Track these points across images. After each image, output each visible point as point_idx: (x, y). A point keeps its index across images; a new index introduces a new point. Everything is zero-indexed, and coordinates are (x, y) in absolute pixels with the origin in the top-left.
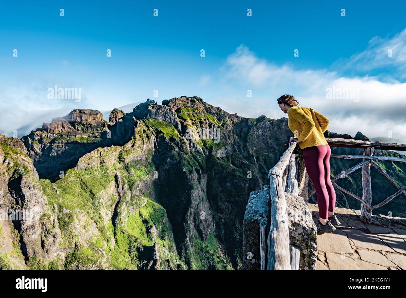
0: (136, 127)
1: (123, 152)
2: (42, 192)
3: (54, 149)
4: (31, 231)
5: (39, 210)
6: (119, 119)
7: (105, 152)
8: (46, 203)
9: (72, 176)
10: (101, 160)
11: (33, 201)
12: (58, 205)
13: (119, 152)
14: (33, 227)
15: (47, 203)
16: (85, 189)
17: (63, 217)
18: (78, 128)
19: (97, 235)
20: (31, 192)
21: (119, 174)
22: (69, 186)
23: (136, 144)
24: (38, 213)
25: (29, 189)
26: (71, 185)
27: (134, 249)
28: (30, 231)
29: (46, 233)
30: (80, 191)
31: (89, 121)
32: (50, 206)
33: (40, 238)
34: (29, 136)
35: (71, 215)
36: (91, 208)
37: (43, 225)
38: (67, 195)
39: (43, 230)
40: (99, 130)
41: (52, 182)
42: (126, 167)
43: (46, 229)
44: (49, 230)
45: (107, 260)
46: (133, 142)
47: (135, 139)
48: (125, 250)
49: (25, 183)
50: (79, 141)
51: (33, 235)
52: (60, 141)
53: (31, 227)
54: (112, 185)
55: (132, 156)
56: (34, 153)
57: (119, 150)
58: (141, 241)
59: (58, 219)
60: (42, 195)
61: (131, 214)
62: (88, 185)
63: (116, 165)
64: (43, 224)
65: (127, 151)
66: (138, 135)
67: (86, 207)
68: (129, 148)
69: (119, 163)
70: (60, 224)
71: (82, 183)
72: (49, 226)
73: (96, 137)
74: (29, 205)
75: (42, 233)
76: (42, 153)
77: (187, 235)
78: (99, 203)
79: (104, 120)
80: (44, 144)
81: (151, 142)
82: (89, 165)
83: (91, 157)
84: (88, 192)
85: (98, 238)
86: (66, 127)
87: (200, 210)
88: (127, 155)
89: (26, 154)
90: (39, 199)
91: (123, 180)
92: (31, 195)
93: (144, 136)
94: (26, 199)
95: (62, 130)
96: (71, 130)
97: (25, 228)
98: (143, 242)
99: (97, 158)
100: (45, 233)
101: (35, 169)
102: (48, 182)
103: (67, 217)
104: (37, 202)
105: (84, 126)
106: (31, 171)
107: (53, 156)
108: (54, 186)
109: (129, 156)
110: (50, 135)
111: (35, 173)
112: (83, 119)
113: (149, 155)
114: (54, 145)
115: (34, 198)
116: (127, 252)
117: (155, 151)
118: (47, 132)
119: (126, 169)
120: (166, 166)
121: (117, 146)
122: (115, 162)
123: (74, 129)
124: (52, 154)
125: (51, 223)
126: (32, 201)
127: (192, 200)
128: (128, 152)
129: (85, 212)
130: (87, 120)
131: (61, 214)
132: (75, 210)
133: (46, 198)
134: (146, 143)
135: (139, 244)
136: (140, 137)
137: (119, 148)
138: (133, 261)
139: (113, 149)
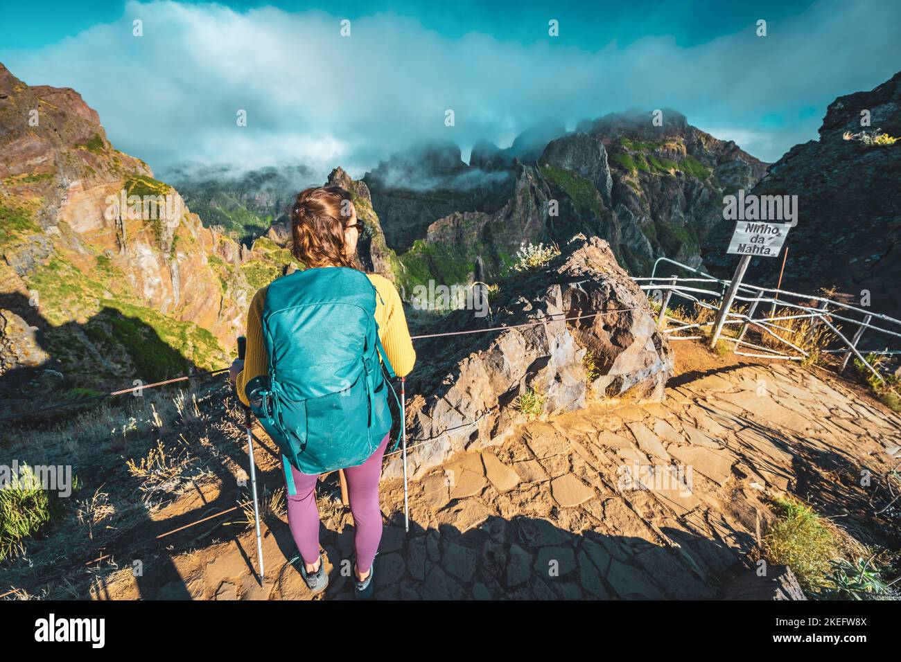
0: (519, 178)
1: (492, 225)
7: (464, 221)
9: (420, 252)
10: (458, 233)
12: (405, 288)
13: (485, 223)
16: (435, 274)
20: (380, 263)
21: (481, 264)
23: (514, 214)
25: (378, 257)
26: (418, 264)
41: (397, 256)
42: (493, 253)
46: (510, 210)
47: (514, 203)
49: (374, 248)
54: (469, 279)
55: (506, 235)
62: (440, 271)
63: (478, 246)
65: (497, 225)
66: (520, 197)
68: (502, 221)
69: (482, 244)
71: (431, 264)
81: (542, 213)
82: (441, 238)
83: (445, 226)
88: (498, 232)
89: (372, 208)
92: (380, 266)
93: (531, 201)
99: (453, 228)
101: (382, 232)
102: (394, 254)
106: (379, 233)
108: (400, 261)
109: (500, 234)
111: (383, 238)
117: (546, 233)
121: (483, 213)
122: (477, 240)
128: (499, 227)
134: (533, 214)
137: (486, 219)
139: (477, 216)
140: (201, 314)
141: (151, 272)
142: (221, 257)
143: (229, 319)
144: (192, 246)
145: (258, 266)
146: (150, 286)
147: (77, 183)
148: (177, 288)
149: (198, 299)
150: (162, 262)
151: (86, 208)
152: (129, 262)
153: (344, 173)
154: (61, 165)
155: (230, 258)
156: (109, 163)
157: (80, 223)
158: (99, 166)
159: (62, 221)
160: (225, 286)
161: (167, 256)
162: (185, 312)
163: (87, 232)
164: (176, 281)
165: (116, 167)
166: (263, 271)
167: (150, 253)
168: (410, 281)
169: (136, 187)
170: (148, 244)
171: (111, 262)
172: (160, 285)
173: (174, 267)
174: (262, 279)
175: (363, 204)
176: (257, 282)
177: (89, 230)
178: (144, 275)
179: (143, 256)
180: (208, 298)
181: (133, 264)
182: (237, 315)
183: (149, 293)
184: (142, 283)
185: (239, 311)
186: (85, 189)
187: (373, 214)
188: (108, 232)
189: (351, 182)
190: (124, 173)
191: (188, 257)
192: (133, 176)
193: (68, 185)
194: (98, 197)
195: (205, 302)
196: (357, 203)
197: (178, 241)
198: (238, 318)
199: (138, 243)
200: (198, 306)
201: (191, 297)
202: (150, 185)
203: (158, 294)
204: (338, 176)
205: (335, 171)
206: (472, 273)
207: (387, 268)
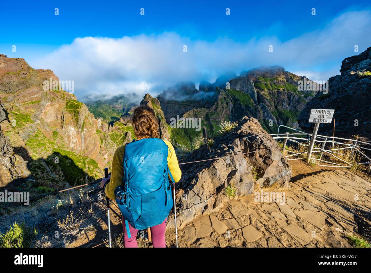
0: (219, 95)
1: (209, 113)
7: (198, 112)
12: (175, 140)
13: (206, 113)
16: (187, 134)
20: (164, 130)
21: (205, 129)
23: (218, 108)
25: (163, 128)
26: (180, 130)
30: (184, 135)
35: (181, 148)
42: (210, 124)
46: (216, 107)
47: (218, 104)
49: (162, 124)
50: (181, 103)
54: (201, 135)
55: (215, 117)
57: (207, 112)
62: (188, 132)
63: (204, 122)
67: (188, 145)
68: (213, 111)
69: (206, 121)
73: (191, 101)
74: (163, 137)
78: (194, 144)
81: (229, 107)
83: (190, 114)
84: (188, 136)
88: (212, 116)
89: (161, 108)
90: (167, 134)
91: (208, 133)
93: (225, 103)
94: (162, 133)
99: (193, 115)
101: (165, 118)
104: (166, 136)
106: (163, 118)
108: (172, 129)
111: (165, 120)
113: (227, 118)
115: (165, 133)
117: (232, 116)
119: (210, 126)
121: (205, 109)
122: (203, 119)
126: (164, 135)
128: (212, 114)
129: (187, 148)
131: (176, 145)
133: (169, 135)
134: (225, 108)
136: (221, 103)
137: (207, 111)
139: (203, 110)
140: (92, 153)
141: (73, 137)
142: (101, 130)
143: (103, 155)
144: (90, 126)
145: (115, 133)
146: (73, 143)
147: (49, 104)
148: (83, 143)
149: (91, 147)
150: (78, 133)
151: (51, 113)
152: (65, 133)
153: (150, 95)
154: (43, 97)
155: (104, 130)
156: (61, 96)
157: (48, 119)
158: (57, 97)
159: (42, 118)
160: (102, 142)
161: (80, 130)
162: (86, 152)
163: (50, 122)
164: (83, 140)
165: (63, 97)
166: (117, 135)
167: (74, 129)
168: (176, 137)
169: (70, 104)
170: (73, 126)
171: (58, 133)
172: (76, 142)
173: (82, 135)
174: (117, 138)
175: (157, 107)
176: (115, 140)
177: (51, 121)
178: (71, 138)
179: (71, 131)
180: (95, 147)
181: (67, 134)
182: (106, 153)
183: (72, 145)
184: (70, 141)
185: (107, 151)
186: (51, 106)
187: (161, 111)
188: (58, 122)
189: (152, 98)
190: (66, 99)
191: (88, 130)
192: (70, 100)
193: (45, 104)
194: (56, 108)
195: (94, 148)
196: (155, 107)
197: (85, 124)
198: (107, 154)
199: (69, 125)
200: (91, 150)
201: (88, 147)
202: (75, 103)
203: (76, 145)
204: (147, 97)
205: (146, 95)
206: (202, 133)
207: (167, 132)
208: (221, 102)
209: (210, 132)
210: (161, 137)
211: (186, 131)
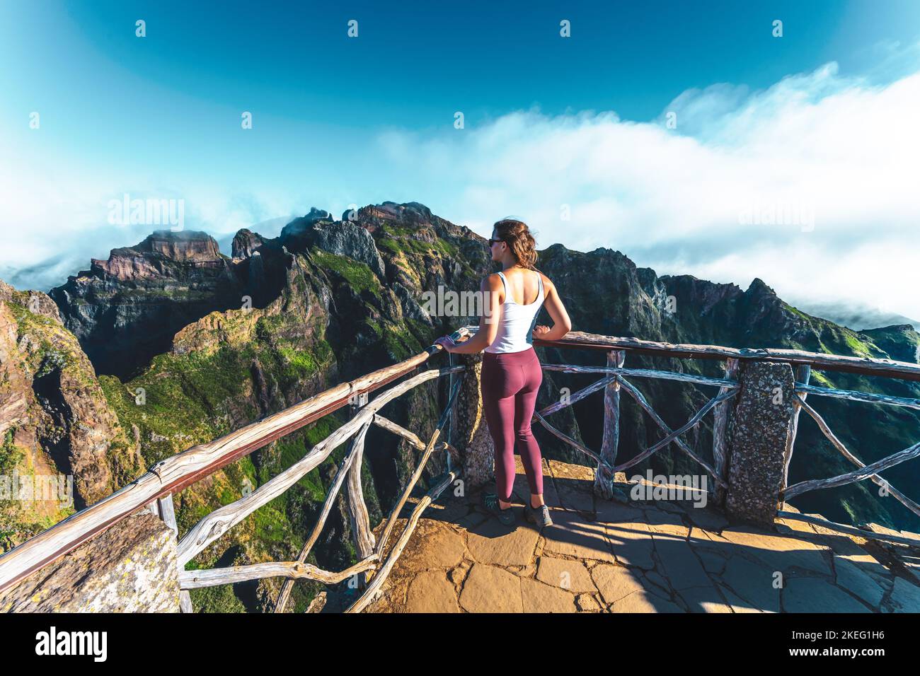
0: (290, 268)
1: (265, 321)
2: (105, 400)
3: (121, 316)
4: (92, 476)
5: (103, 435)
6: (252, 251)
7: (227, 321)
8: (114, 422)
9: (164, 370)
10: (220, 337)
11: (89, 419)
12: (140, 427)
14: (94, 468)
15: (118, 423)
16: (192, 394)
17: (153, 448)
18: (167, 270)
19: (223, 482)
20: (83, 401)
21: (259, 366)
22: (158, 389)
23: (291, 304)
24: (102, 442)
25: (78, 394)
26: (163, 387)
27: (298, 508)
28: (89, 475)
29: (122, 478)
30: (183, 400)
31: (189, 255)
32: (124, 428)
33: (111, 488)
34: (65, 287)
35: (169, 446)
36: (208, 432)
37: (114, 465)
38: (156, 407)
39: (116, 474)
40: (212, 275)
41: (123, 382)
42: (273, 351)
43: (121, 472)
44: (126, 474)
45: (245, 528)
46: (286, 301)
47: (289, 293)
48: (280, 511)
49: (68, 382)
50: (171, 298)
51: (97, 484)
52: (132, 299)
53: (91, 467)
54: (246, 388)
55: (285, 328)
56: (80, 323)
57: (257, 317)
58: (311, 493)
59: (143, 453)
60: (105, 407)
61: (288, 442)
63: (252, 347)
64: (114, 463)
65: (273, 319)
66: (295, 286)
67: (197, 429)
68: (278, 313)
69: (257, 344)
70: (147, 462)
71: (185, 382)
72: (127, 466)
73: (206, 289)
74: (82, 427)
75: (114, 479)
76: (96, 322)
77: (400, 482)
79: (220, 254)
80: (99, 305)
81: (323, 299)
82: (195, 346)
83: (200, 331)
84: (198, 401)
85: (225, 489)
86: (141, 268)
87: (426, 435)
88: (275, 327)
89: (63, 325)
90: (100, 415)
91: (269, 377)
92: (84, 406)
93: (308, 289)
94: (75, 415)
95: (133, 274)
96: (154, 275)
97: (79, 470)
98: (315, 496)
99: (212, 332)
100: (119, 479)
101: (86, 356)
102: (115, 381)
103: (159, 449)
104: (97, 420)
105: (180, 267)
106: (77, 359)
107: (120, 328)
108: (128, 390)
109: (277, 328)
110: (109, 285)
111: (86, 364)
112: (176, 251)
113: (320, 326)
114: (120, 306)
115: (91, 413)
116: (284, 513)
117: (331, 319)
118: (102, 278)
119: (274, 356)
120: (356, 348)
122: (250, 341)
123: (158, 272)
124: (118, 325)
125: (129, 461)
126: (87, 418)
127: (410, 416)
128: (275, 321)
129: (197, 440)
130: (185, 255)
131: (148, 443)
132: (176, 436)
133: (113, 412)
134: (313, 302)
135: (306, 499)
136: (299, 289)
137: (257, 314)
138: (296, 529)
139: (244, 313)
175: (41, 323)
207: (100, 405)
208: (298, 287)
209: (274, 372)
210: (72, 429)
211: (191, 385)
